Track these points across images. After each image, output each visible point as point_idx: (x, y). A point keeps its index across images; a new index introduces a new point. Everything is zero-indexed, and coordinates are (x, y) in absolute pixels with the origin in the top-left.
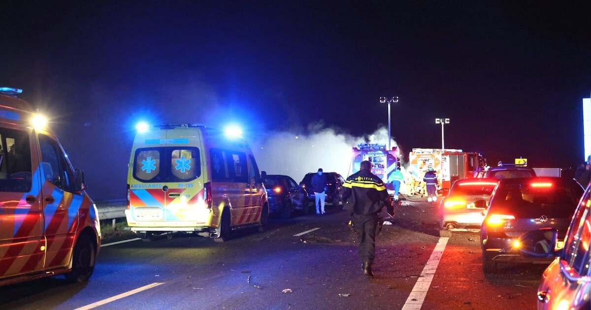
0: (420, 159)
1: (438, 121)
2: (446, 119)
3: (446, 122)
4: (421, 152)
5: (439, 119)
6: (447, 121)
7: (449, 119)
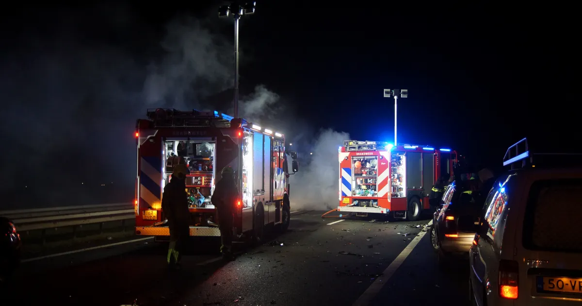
0: (355, 158)
1: (387, 93)
2: (402, 91)
3: (402, 96)
4: (357, 146)
5: (389, 90)
6: (404, 93)
7: (406, 90)
